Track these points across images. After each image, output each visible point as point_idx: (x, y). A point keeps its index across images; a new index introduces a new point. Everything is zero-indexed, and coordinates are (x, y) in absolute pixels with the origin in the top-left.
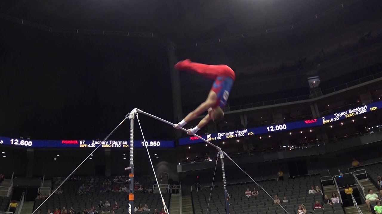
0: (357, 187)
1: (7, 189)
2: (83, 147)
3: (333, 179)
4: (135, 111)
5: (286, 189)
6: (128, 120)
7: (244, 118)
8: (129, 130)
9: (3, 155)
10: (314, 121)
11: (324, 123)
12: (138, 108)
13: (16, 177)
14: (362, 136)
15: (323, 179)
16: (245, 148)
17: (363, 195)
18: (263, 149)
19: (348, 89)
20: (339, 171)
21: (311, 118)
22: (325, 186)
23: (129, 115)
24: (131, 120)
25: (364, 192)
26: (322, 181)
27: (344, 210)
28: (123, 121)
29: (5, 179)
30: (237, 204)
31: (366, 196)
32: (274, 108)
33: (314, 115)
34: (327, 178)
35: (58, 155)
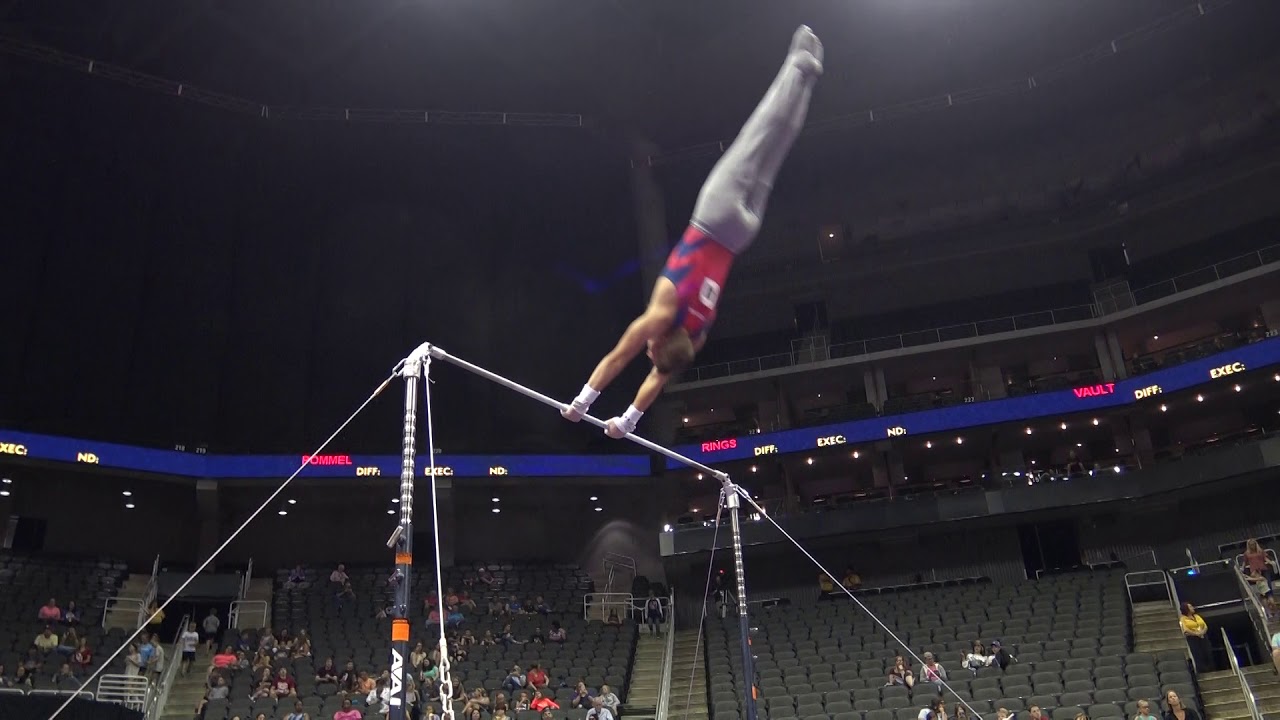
0: (1246, 607)
1: (137, 605)
2: (367, 476)
3: (1166, 581)
4: (423, 350)
5: (1010, 613)
6: (402, 381)
7: (875, 383)
8: (402, 411)
9: (127, 500)
10: (1105, 389)
11: (1138, 397)
12: (434, 343)
13: (165, 570)
14: (1268, 437)
15: (1131, 579)
16: (878, 477)
17: (1264, 634)
18: (938, 481)
19: (1220, 283)
20: (1189, 552)
21: (1094, 382)
22: (1139, 604)
23: (402, 366)
24: (410, 382)
25: (1265, 624)
26: (1128, 586)
27: (1196, 684)
28: (385, 383)
29: (132, 576)
30: (848, 659)
31: (1272, 636)
32: (974, 349)
33: (1106, 370)
34: (1145, 578)
35: (292, 502)
